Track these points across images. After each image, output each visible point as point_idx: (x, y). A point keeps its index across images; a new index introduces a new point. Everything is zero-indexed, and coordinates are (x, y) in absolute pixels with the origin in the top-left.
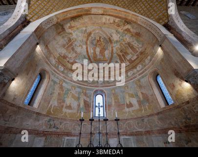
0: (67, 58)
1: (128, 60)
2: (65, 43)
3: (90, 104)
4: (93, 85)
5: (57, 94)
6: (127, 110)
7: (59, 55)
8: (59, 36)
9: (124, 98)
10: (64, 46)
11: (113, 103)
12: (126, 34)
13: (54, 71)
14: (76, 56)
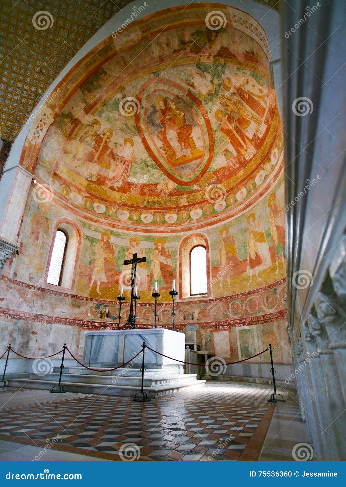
0: (107, 182)
1: (250, 141)
2: (91, 149)
3: (175, 270)
4: (179, 228)
5: (103, 260)
6: (250, 272)
7: (86, 183)
8: (74, 141)
9: (245, 245)
10: (90, 158)
11: (224, 262)
12: (224, 66)
13: (86, 218)
14: (126, 170)
